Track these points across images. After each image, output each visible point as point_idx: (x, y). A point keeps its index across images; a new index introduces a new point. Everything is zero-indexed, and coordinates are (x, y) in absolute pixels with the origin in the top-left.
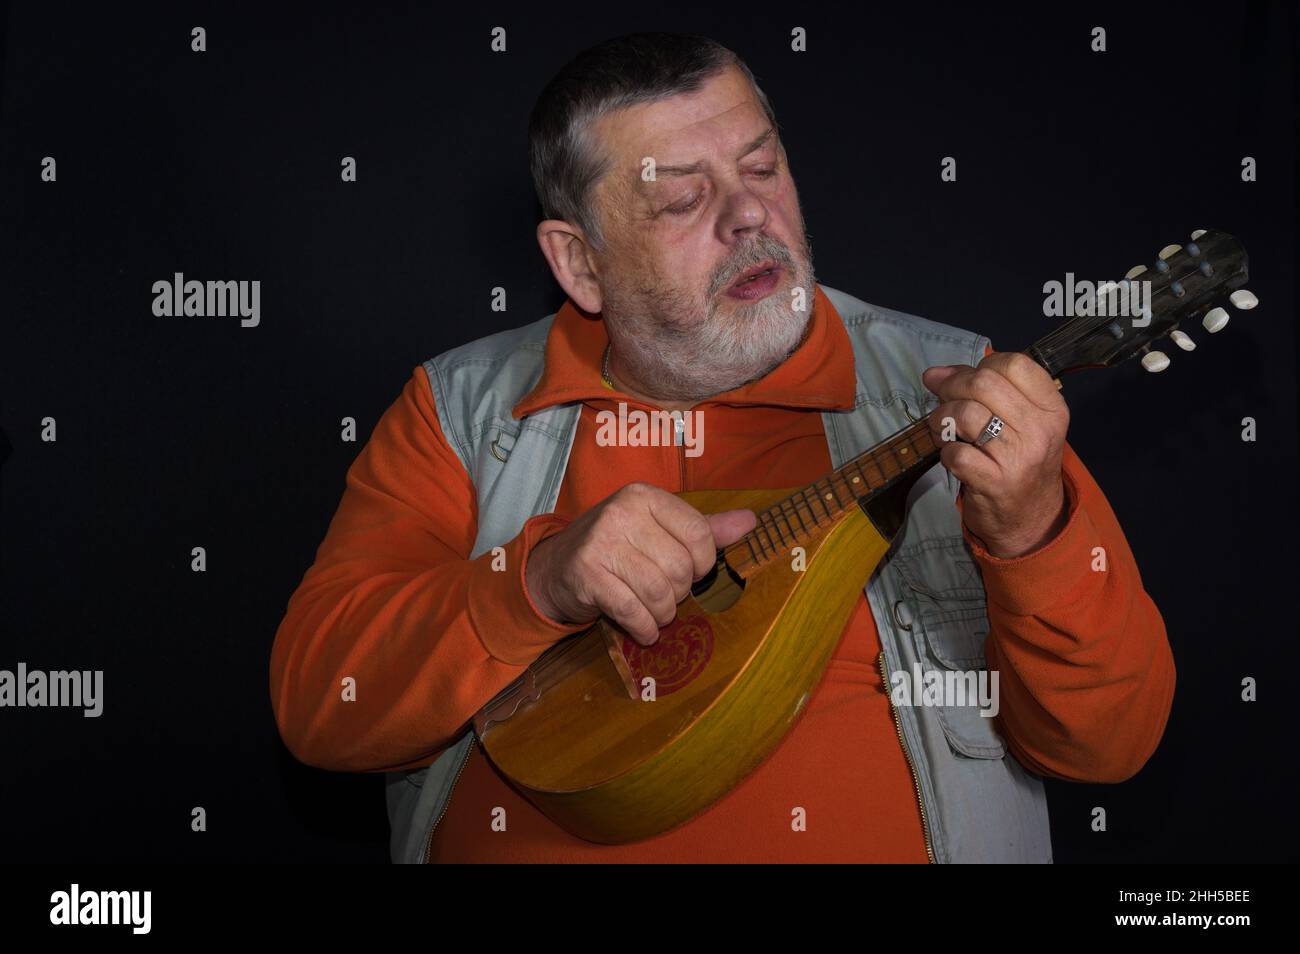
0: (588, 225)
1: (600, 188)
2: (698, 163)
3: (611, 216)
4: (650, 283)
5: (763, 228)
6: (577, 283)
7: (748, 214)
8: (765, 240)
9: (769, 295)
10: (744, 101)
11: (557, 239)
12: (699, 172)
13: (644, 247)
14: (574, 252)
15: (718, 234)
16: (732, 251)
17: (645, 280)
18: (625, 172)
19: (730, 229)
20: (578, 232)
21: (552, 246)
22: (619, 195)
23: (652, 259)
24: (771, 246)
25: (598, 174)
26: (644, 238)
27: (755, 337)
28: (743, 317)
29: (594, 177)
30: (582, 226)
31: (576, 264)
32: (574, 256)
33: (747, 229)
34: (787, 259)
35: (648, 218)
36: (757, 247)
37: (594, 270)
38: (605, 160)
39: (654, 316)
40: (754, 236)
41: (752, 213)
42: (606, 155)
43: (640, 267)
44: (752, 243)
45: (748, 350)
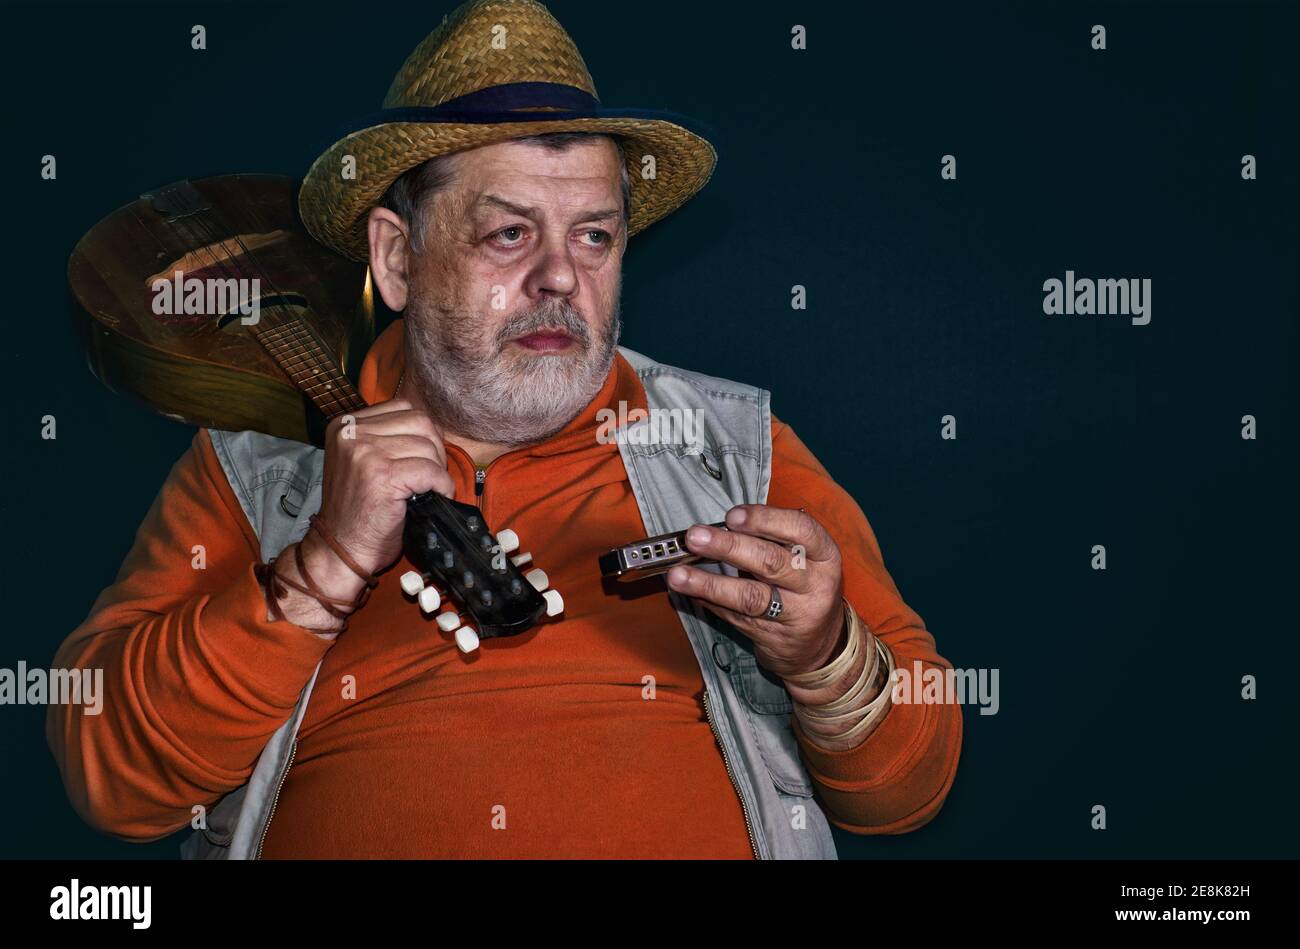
0: (414, 226)
1: (438, 197)
2: (532, 210)
3: (438, 227)
4: (450, 303)
5: (569, 297)
6: (387, 277)
7: (558, 279)
8: (568, 307)
9: (555, 354)
10: (603, 175)
11: (385, 229)
12: (530, 218)
13: (456, 270)
14: (396, 248)
15: (525, 287)
16: (533, 306)
17: (446, 299)
18: (464, 192)
19: (538, 287)
20: (405, 228)
21: (378, 234)
22: (452, 211)
23: (459, 282)
24: (570, 315)
25: (439, 184)
26: (459, 259)
27: (528, 390)
28: (521, 368)
29: (436, 186)
30: (410, 225)
31: (394, 259)
32: (394, 252)
33: (553, 292)
34: (583, 333)
35: (470, 243)
36: (558, 312)
37: (407, 271)
38: (452, 174)
39: (443, 337)
40: (557, 301)
41: (562, 279)
42: (454, 169)
43: (446, 285)
44: (554, 307)
45: (516, 400)
